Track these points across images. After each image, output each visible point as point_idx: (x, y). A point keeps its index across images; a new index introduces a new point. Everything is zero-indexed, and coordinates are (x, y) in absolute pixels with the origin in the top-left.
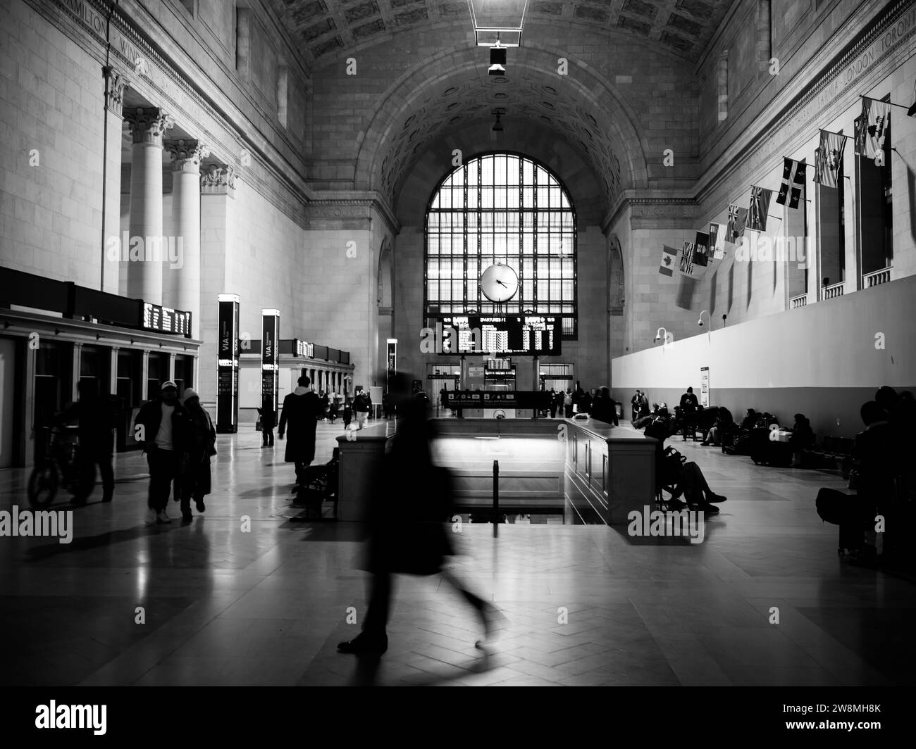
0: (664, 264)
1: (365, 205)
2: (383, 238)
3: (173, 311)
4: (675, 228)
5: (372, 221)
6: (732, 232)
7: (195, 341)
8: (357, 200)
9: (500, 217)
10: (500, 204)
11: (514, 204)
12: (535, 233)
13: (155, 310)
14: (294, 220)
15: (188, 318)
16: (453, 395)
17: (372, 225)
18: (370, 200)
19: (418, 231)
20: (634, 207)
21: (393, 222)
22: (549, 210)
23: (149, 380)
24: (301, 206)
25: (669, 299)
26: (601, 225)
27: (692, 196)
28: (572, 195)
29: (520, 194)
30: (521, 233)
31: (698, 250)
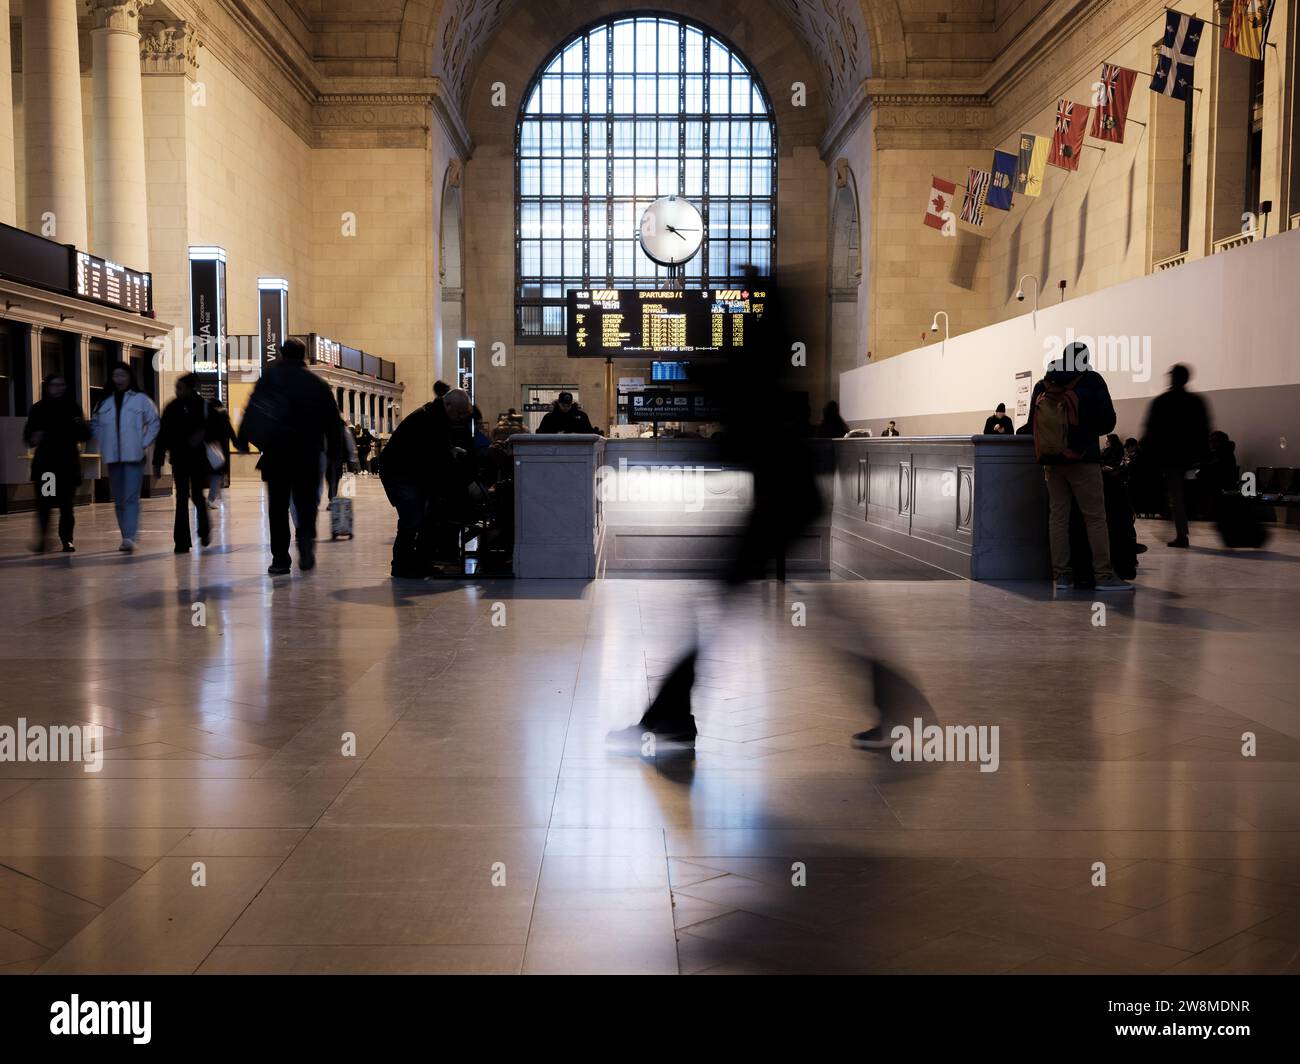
0: (932, 209)
1: (417, 104)
2: (447, 165)
3: (122, 270)
4: (951, 147)
5: (429, 133)
6: (1062, 146)
7: (161, 324)
8: (402, 95)
9: (646, 129)
10: (646, 107)
11: (670, 106)
12: (706, 158)
13: (94, 265)
14: (294, 128)
15: (146, 284)
16: (641, 399)
17: (430, 139)
18: (425, 95)
19: (504, 155)
20: (882, 110)
21: (462, 137)
22: (730, 118)
23: (91, 389)
24: (304, 104)
25: (939, 270)
26: (818, 144)
27: (982, 91)
28: (771, 92)
29: (680, 90)
30: (682, 158)
31: (996, 183)
